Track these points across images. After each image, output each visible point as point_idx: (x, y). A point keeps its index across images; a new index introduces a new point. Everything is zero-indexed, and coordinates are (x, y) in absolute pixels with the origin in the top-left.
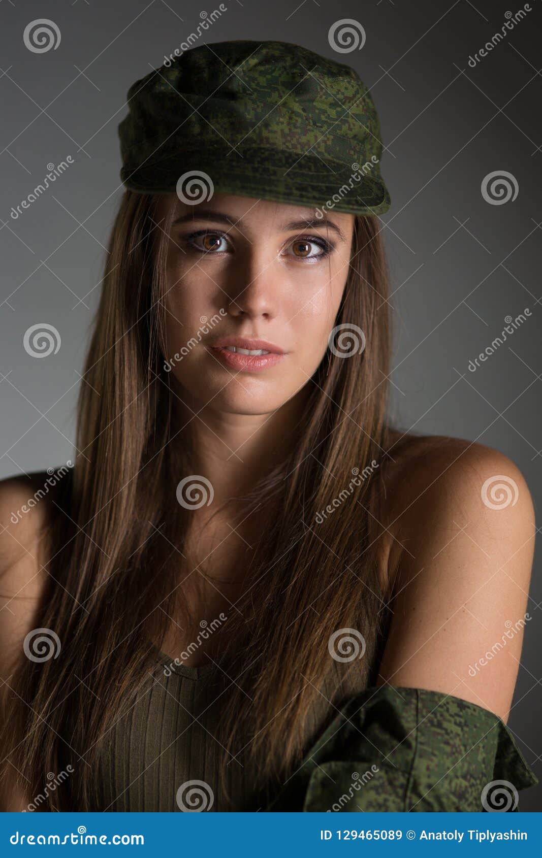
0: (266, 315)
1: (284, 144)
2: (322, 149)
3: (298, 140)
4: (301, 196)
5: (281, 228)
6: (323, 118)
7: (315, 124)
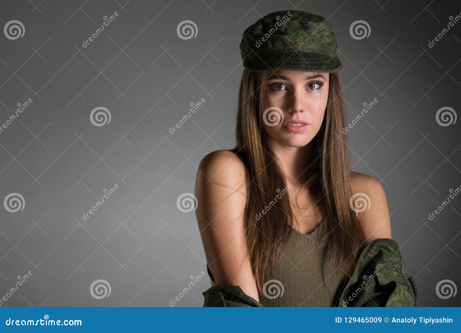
0: (301, 111)
1: (303, 49)
2: (316, 50)
3: (307, 48)
4: (311, 68)
5: (304, 79)
6: (315, 38)
7: (313, 41)
